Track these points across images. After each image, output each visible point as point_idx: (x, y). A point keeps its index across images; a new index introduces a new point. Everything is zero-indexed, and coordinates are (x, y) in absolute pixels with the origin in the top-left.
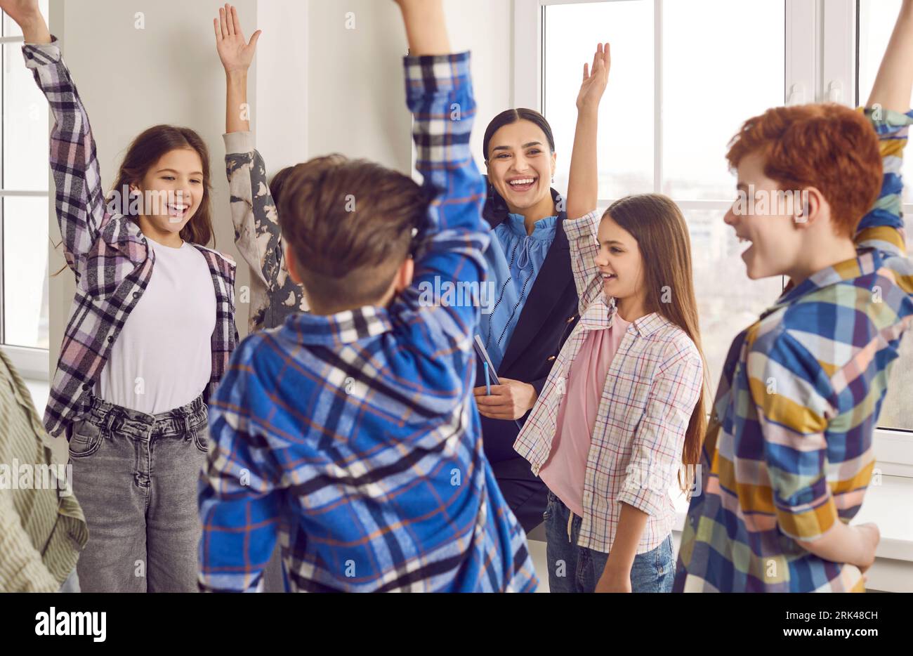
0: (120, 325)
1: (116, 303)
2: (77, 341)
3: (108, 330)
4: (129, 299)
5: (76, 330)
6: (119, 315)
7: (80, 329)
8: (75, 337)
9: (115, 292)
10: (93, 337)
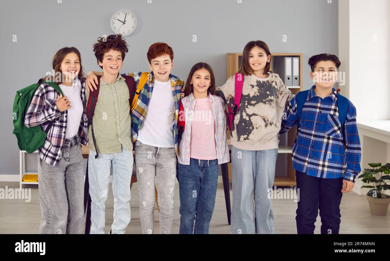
0: (66, 127)
1: (62, 122)
2: (54, 137)
3: (62, 130)
4: (65, 119)
5: (52, 134)
6: (64, 125)
7: (53, 133)
8: (53, 136)
9: (60, 119)
10: (58, 134)
